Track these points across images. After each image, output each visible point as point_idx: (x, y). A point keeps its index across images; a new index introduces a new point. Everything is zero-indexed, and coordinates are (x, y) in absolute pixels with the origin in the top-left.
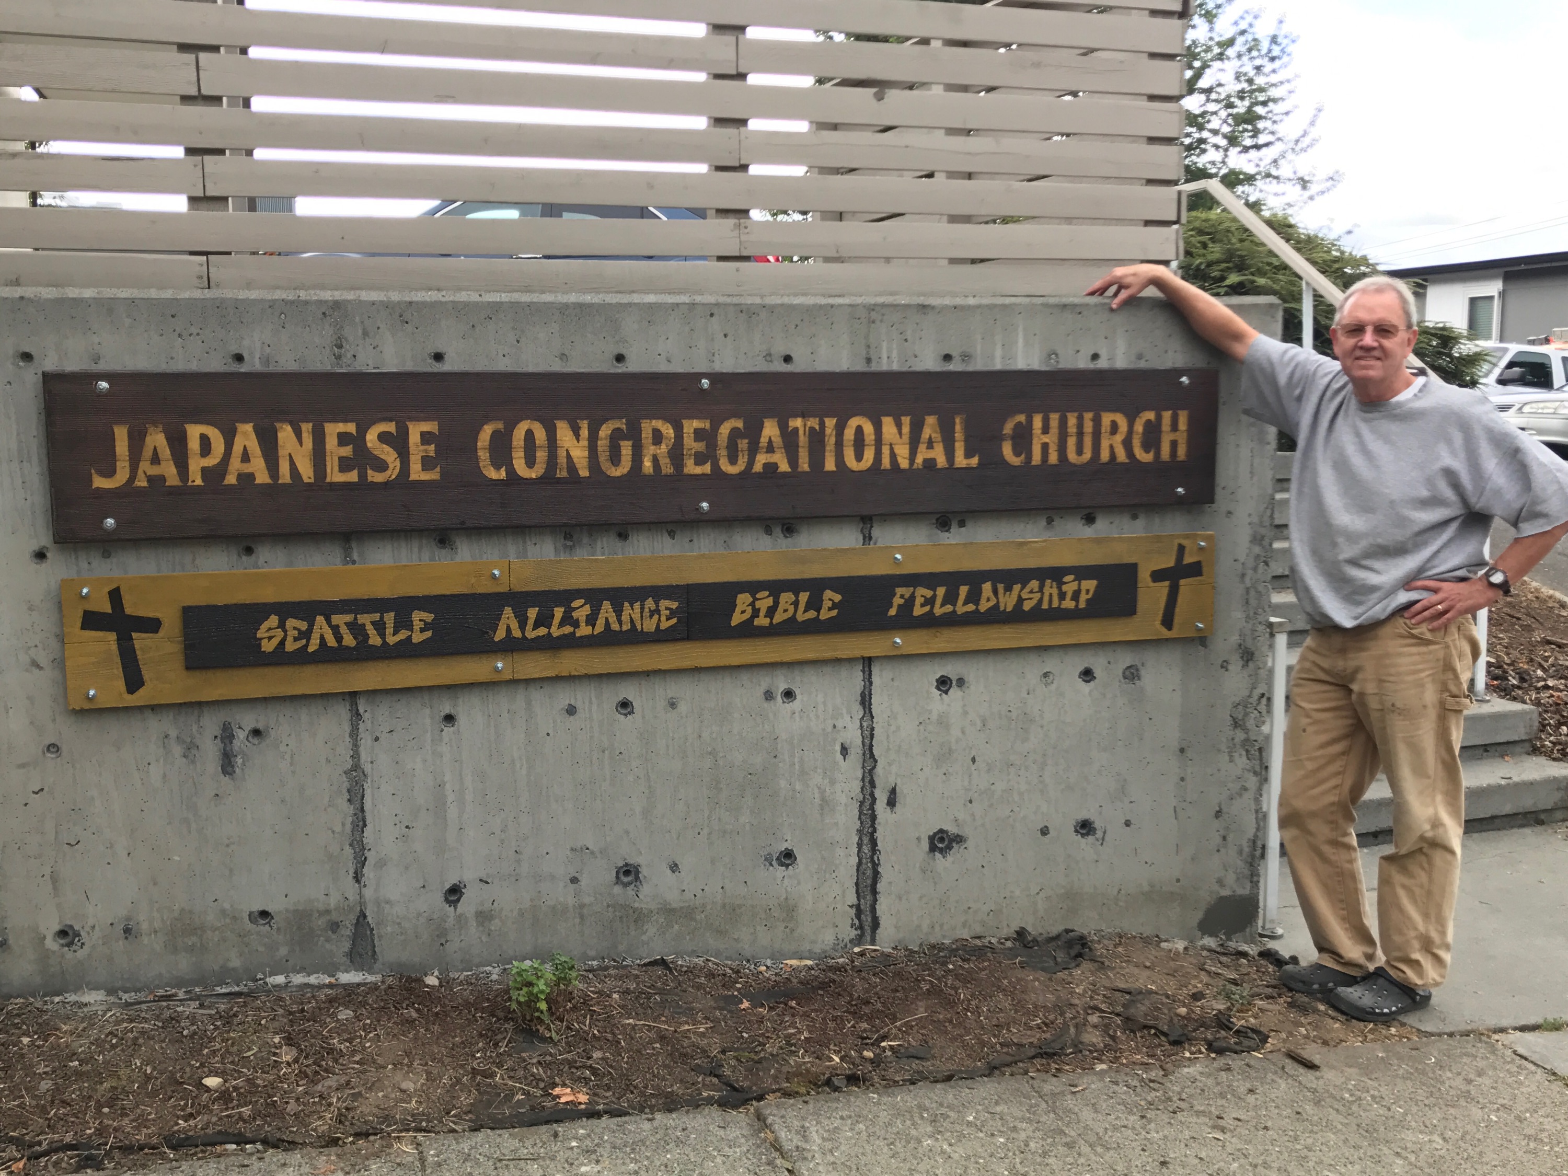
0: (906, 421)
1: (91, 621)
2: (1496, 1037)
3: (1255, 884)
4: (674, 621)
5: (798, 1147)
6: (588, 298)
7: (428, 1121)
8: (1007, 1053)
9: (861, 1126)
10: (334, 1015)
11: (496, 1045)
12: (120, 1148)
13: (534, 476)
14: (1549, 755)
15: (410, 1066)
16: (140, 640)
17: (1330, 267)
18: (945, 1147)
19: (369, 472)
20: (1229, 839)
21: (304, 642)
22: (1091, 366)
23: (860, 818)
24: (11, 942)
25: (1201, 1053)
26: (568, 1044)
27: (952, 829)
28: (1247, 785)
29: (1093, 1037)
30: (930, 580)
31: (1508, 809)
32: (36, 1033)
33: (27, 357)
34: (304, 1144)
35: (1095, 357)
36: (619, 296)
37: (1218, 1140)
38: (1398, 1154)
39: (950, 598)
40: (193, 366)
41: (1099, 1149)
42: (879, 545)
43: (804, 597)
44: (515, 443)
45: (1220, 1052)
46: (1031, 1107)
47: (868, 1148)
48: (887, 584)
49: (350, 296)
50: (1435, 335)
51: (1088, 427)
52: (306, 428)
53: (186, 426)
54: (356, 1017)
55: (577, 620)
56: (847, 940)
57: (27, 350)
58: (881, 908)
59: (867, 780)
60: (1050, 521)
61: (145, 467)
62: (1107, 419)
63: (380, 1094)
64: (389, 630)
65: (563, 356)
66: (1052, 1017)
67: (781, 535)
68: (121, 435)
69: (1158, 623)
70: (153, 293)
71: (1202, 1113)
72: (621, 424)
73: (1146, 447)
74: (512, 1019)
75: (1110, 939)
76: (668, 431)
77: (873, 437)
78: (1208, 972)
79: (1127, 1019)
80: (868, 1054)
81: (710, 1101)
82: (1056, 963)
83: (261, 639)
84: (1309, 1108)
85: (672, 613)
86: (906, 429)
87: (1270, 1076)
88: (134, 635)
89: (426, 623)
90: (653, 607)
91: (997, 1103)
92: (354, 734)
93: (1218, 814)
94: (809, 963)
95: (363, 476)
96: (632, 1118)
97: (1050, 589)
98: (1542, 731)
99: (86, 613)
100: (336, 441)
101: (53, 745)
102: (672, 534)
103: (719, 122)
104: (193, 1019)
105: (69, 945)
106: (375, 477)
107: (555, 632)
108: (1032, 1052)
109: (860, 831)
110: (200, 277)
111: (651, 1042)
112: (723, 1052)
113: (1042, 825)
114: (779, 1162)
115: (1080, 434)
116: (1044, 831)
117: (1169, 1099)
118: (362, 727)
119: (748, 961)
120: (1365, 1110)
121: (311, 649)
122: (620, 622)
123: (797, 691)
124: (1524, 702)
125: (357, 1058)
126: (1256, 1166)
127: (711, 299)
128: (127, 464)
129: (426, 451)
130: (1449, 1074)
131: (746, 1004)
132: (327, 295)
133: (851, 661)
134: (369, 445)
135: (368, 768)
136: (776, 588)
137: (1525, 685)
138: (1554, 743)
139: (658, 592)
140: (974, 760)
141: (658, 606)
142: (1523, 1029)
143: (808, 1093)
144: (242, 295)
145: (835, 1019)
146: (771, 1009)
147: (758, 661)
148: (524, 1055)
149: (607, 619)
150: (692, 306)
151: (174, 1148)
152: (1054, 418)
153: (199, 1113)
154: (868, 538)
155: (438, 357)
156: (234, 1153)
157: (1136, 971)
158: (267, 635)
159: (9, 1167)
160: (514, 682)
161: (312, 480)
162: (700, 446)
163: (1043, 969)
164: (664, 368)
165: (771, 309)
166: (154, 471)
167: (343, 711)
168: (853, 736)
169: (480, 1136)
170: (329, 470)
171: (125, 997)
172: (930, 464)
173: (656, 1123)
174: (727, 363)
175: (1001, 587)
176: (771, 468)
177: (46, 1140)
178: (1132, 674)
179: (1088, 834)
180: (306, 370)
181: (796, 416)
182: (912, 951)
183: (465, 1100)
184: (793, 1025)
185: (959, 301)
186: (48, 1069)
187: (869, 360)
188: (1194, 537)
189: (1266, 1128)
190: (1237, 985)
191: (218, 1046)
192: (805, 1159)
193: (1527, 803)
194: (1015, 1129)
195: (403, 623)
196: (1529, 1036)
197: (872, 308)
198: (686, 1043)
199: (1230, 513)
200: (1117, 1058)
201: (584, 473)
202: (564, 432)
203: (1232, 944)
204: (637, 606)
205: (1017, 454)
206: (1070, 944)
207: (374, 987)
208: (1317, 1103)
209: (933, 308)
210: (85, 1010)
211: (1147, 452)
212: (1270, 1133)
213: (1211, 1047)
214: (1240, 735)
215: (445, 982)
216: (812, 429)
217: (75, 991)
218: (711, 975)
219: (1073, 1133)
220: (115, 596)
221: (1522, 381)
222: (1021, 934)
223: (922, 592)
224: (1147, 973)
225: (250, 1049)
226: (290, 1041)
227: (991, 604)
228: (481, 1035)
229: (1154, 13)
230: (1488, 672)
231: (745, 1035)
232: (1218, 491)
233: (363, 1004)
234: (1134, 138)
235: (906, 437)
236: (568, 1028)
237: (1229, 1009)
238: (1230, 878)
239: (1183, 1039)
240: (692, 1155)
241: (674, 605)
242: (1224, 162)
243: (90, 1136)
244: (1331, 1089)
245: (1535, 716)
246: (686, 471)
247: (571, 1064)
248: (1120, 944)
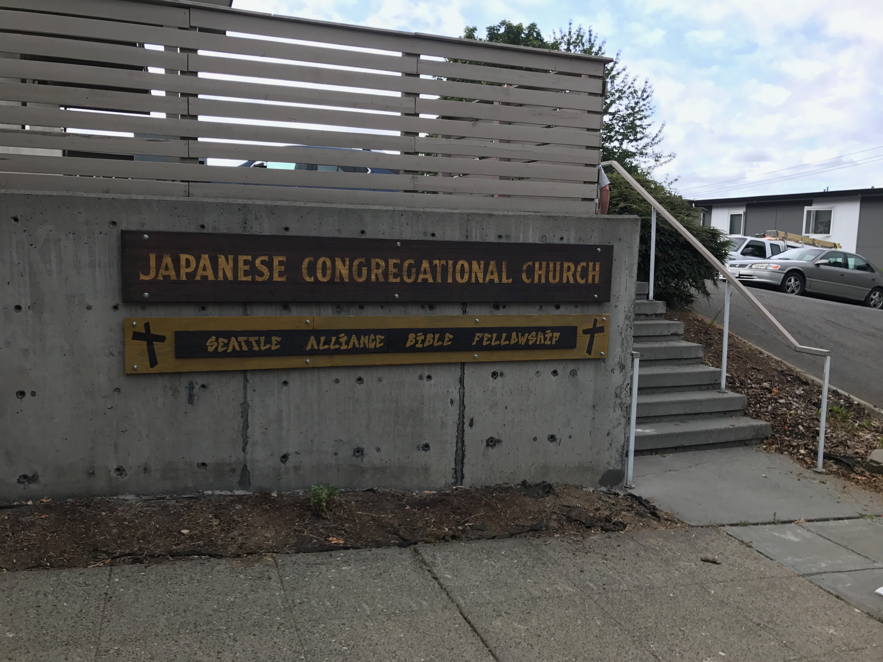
0: (482, 263)
1: (137, 336)
2: (720, 528)
3: (623, 465)
4: (382, 344)
5: (432, 562)
6: (350, 206)
7: (277, 549)
8: (518, 529)
9: (458, 555)
10: (234, 507)
11: (304, 520)
12: (149, 556)
13: (325, 281)
14: (751, 416)
15: (268, 527)
16: (157, 345)
17: (665, 201)
18: (493, 563)
19: (256, 277)
20: (613, 445)
21: (226, 348)
22: (560, 242)
23: (457, 431)
24: (96, 472)
25: (598, 531)
26: (334, 521)
27: (496, 437)
28: (621, 422)
29: (554, 524)
30: (491, 330)
31: (732, 439)
32: (107, 511)
33: (114, 223)
34: (226, 556)
35: (562, 238)
36: (363, 206)
37: (604, 563)
38: (677, 570)
39: (499, 338)
40: (183, 230)
41: (556, 566)
42: (469, 315)
43: (437, 336)
44: (318, 266)
45: (607, 531)
46: (528, 549)
47: (461, 563)
48: (472, 331)
49: (250, 202)
50: (709, 233)
51: (558, 268)
52: (231, 257)
53: (180, 255)
54: (244, 508)
55: (341, 343)
56: (450, 483)
57: (115, 221)
58: (465, 470)
59: (461, 415)
60: (541, 307)
61: (162, 271)
62: (566, 265)
63: (256, 538)
64: (262, 344)
65: (339, 231)
66: (537, 516)
67: (428, 309)
68: (153, 258)
69: (585, 352)
70: (168, 198)
71: (599, 553)
72: (363, 260)
73: (582, 277)
74: (310, 510)
75: (561, 486)
76: (382, 263)
77: (468, 269)
78: (603, 501)
79: (568, 517)
80: (460, 528)
81: (394, 544)
82: (539, 495)
83: (208, 346)
84: (642, 553)
85: (382, 341)
86: (482, 266)
87: (627, 540)
88: (154, 343)
89: (278, 342)
90: (373, 338)
91: (514, 548)
92: (245, 388)
93: (608, 434)
94: (434, 492)
95: (254, 278)
96: (363, 550)
97: (540, 336)
98: (749, 406)
99: (134, 332)
100: (243, 263)
101: (117, 389)
102: (382, 307)
103: (406, 133)
104: (174, 507)
105: (121, 475)
106: (259, 279)
107: (332, 347)
108: (528, 529)
109: (457, 437)
110: (185, 192)
111: (369, 521)
112: (400, 525)
113: (534, 436)
114: (424, 567)
115: (555, 271)
116: (535, 439)
117: (585, 548)
118: (248, 385)
119: (408, 491)
120: (665, 554)
121: (229, 351)
122: (359, 344)
123: (433, 376)
124: (742, 393)
125: (245, 524)
126: (619, 573)
127: (402, 209)
128: (155, 270)
129: (280, 269)
130: (700, 541)
131: (408, 507)
132: (241, 201)
133: (456, 364)
134: (257, 265)
135: (250, 403)
136: (425, 331)
137: (743, 386)
138: (753, 412)
139: (376, 332)
140: (506, 408)
141: (375, 338)
142: (732, 525)
143: (435, 542)
144: (205, 200)
145: (445, 514)
146: (419, 510)
147: (417, 363)
148: (316, 524)
149: (354, 342)
150: (394, 211)
151: (172, 556)
152: (544, 264)
153: (181, 543)
154: (464, 312)
155: (287, 229)
156: (197, 559)
157: (572, 499)
158: (210, 344)
159: (104, 562)
160: (313, 368)
161: (232, 280)
162: (395, 271)
163: (533, 497)
164: (381, 237)
165: (427, 214)
166: (166, 273)
167: (240, 378)
168: (456, 396)
169: (300, 555)
170: (239, 275)
171: (143, 498)
172: (492, 281)
173: (372, 552)
174: (408, 235)
175: (520, 334)
176: (425, 280)
177: (118, 552)
178: (573, 373)
179: (553, 441)
180: (231, 233)
181: (436, 259)
182: (478, 489)
183: (292, 541)
184: (428, 516)
185: (505, 213)
186: (115, 525)
187: (467, 237)
188: (602, 316)
189: (624, 559)
190: (614, 505)
191: (186, 518)
192: (435, 566)
193: (741, 436)
194: (521, 557)
195: (268, 341)
196: (734, 528)
197: (469, 215)
198: (384, 521)
199: (616, 306)
200: (563, 533)
201: (346, 280)
202: (339, 263)
203: (613, 490)
204: (367, 337)
205: (528, 278)
206: (545, 487)
207: (249, 497)
208: (646, 551)
209: (495, 215)
210: (128, 502)
211: (582, 279)
212: (626, 561)
213: (603, 529)
214: (619, 401)
215: (280, 495)
216: (443, 265)
217: (122, 495)
218: (393, 496)
219: (545, 559)
220: (147, 326)
221: (753, 254)
222: (524, 483)
223: (487, 335)
224: (577, 500)
225: (199, 519)
226: (216, 517)
227: (515, 341)
228: (297, 516)
229: (590, 94)
230: (727, 380)
231: (408, 519)
232: (612, 296)
233: (246, 503)
234: (580, 146)
235: (482, 270)
236: (334, 514)
237: (611, 514)
238: (613, 462)
239: (591, 525)
240: (388, 564)
241: (382, 337)
242: (620, 147)
243: (136, 551)
244: (652, 546)
245: (746, 399)
246: (390, 280)
247: (336, 528)
248: (566, 488)
